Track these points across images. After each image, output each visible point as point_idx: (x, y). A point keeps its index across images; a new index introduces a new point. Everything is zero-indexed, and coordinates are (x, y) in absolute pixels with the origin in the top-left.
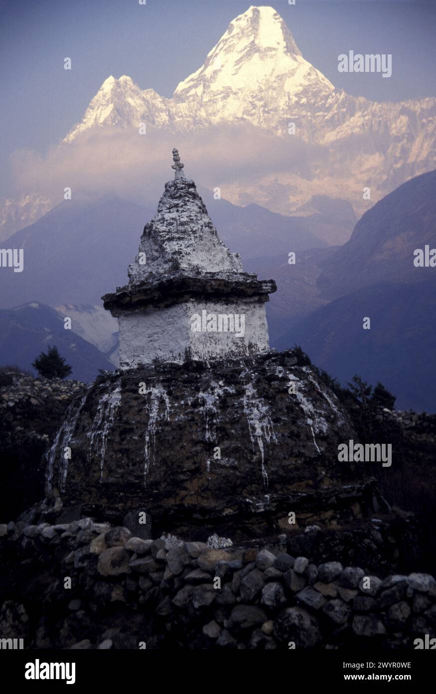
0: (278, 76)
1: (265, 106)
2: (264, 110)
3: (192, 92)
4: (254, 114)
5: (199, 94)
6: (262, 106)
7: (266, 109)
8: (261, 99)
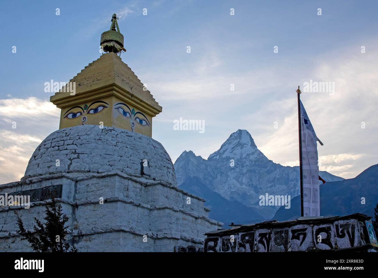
0: (248, 154)
1: (242, 164)
2: (242, 166)
3: (215, 158)
4: (238, 167)
5: (218, 158)
6: (241, 164)
7: (243, 166)
8: (241, 162)
